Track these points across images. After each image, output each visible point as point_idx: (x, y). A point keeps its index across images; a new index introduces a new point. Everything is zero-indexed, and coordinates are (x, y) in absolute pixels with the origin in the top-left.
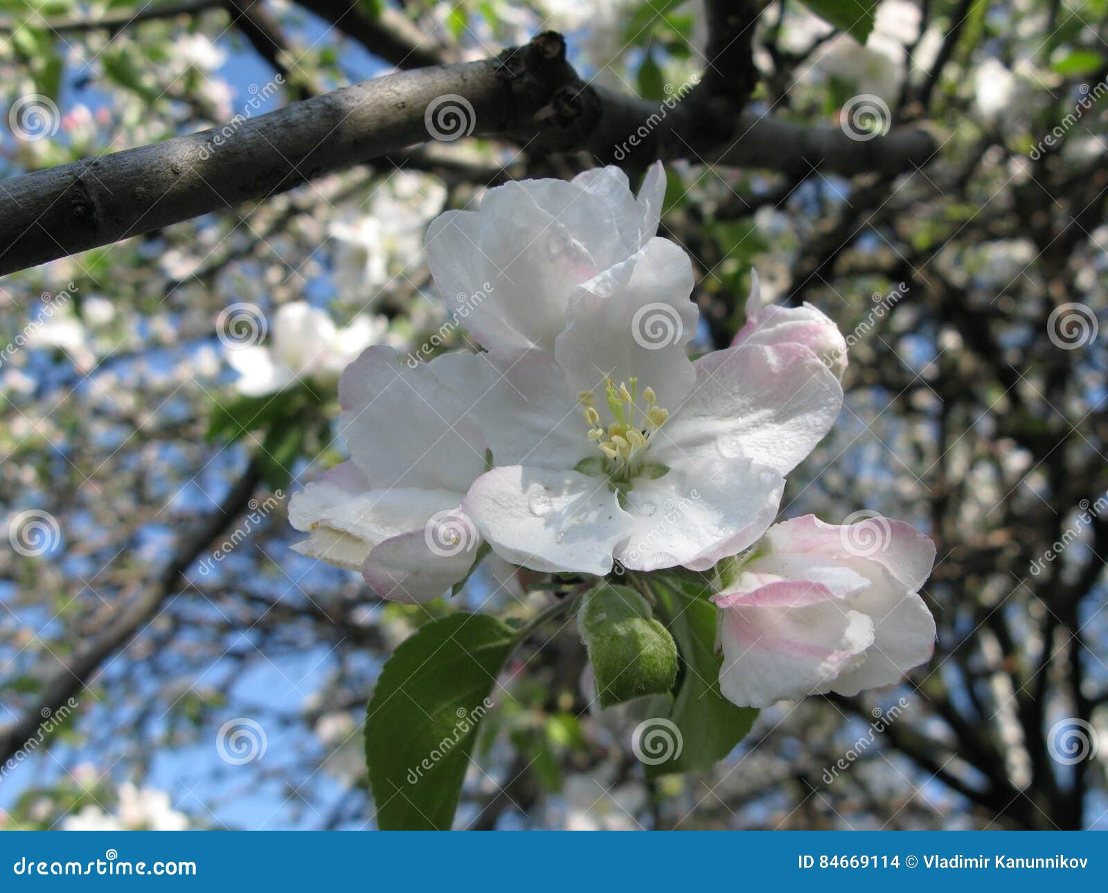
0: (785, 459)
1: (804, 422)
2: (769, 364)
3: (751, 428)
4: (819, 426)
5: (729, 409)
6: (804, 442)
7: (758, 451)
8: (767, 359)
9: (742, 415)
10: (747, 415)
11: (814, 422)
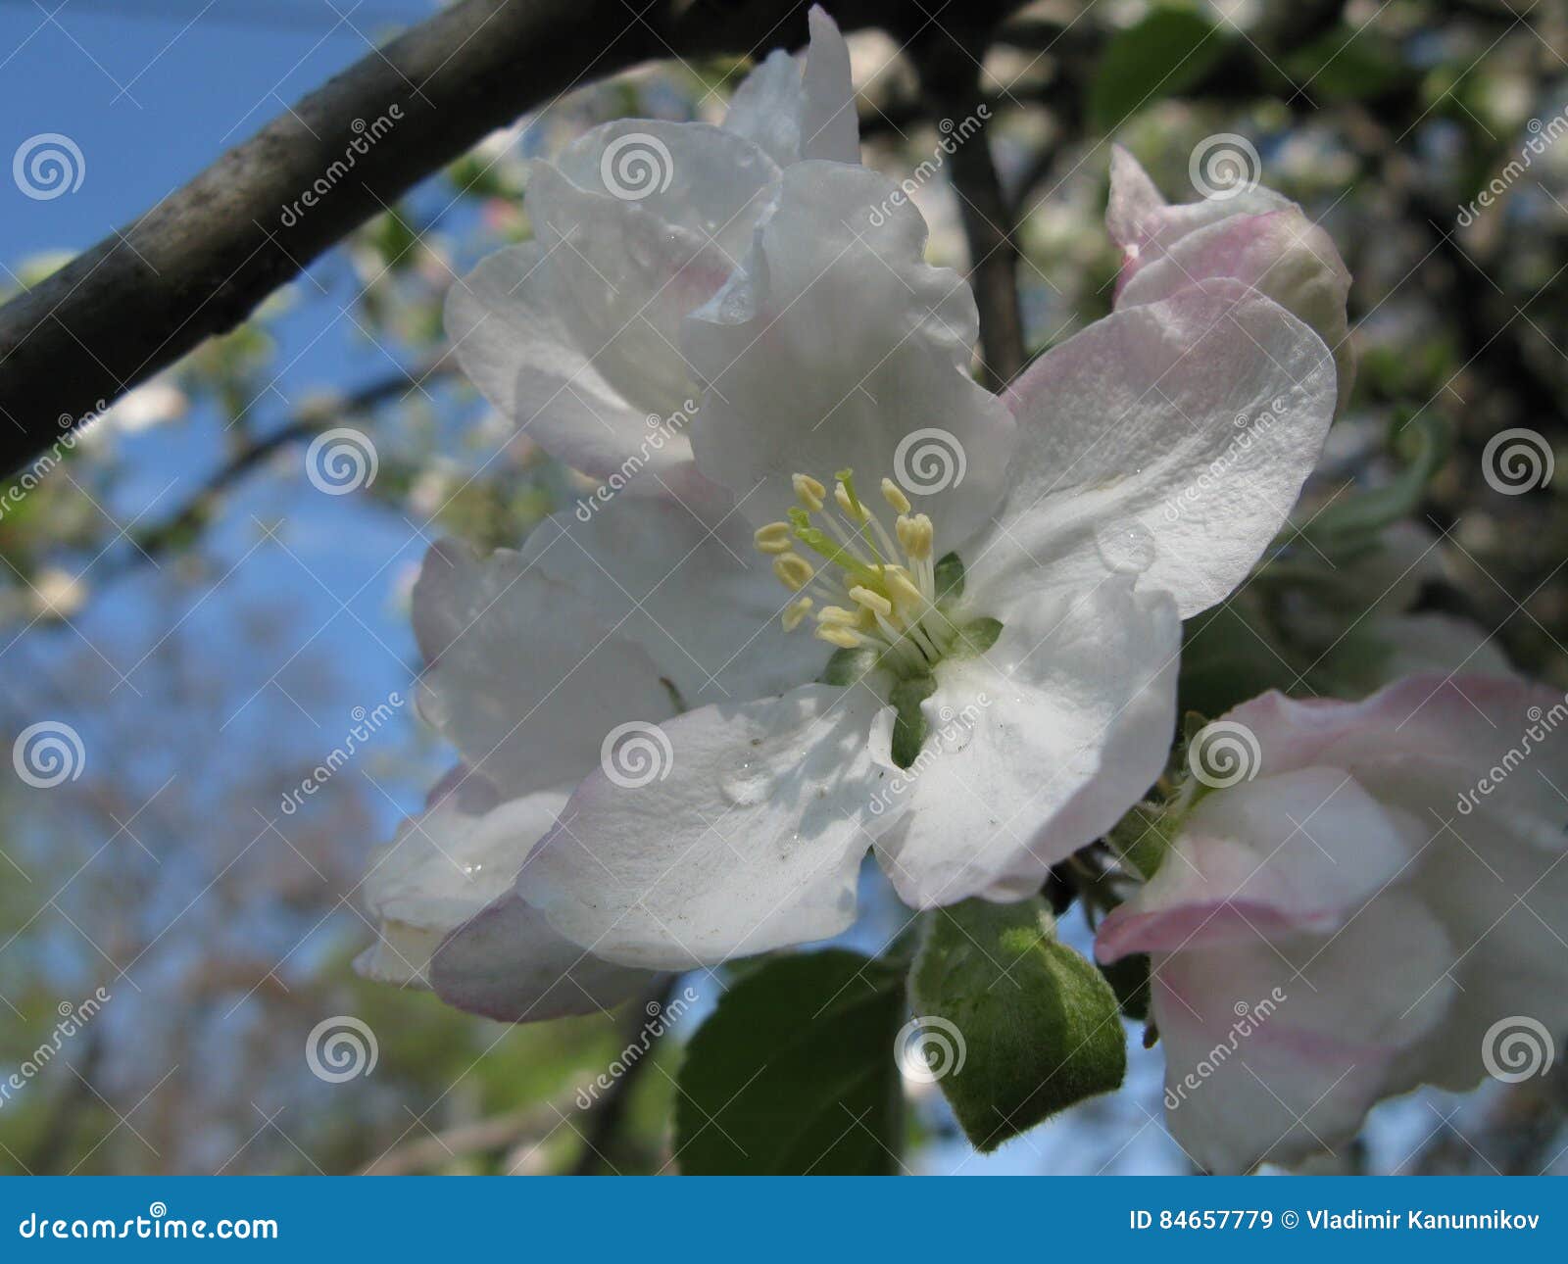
0: (1241, 539)
1: (1270, 443)
2: (1169, 340)
3: (1166, 488)
4: (1301, 445)
5: (1113, 458)
6: (1275, 490)
7: (1187, 535)
8: (1162, 330)
9: (1142, 464)
10: (1153, 463)
11: (1289, 436)
